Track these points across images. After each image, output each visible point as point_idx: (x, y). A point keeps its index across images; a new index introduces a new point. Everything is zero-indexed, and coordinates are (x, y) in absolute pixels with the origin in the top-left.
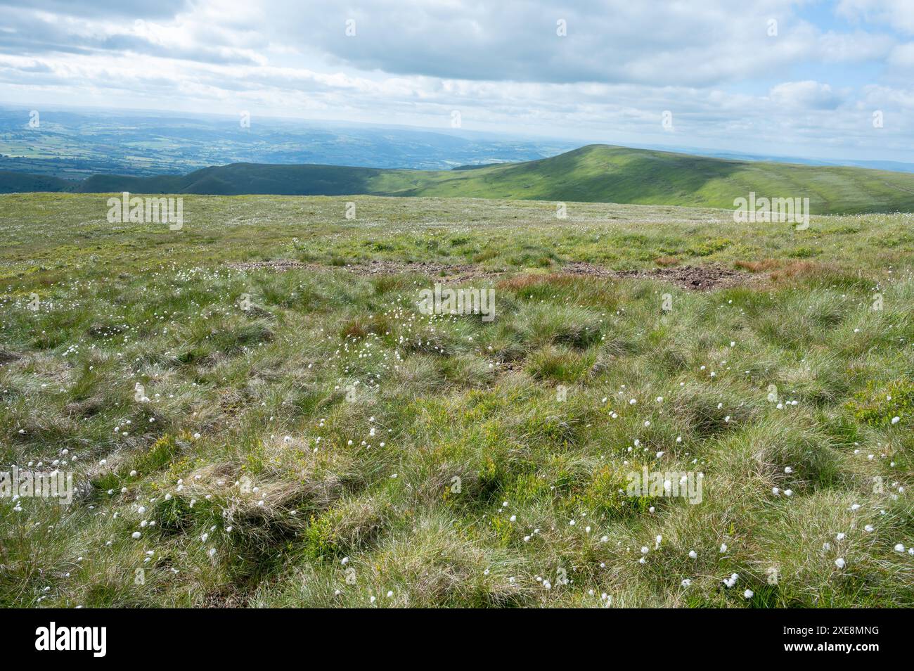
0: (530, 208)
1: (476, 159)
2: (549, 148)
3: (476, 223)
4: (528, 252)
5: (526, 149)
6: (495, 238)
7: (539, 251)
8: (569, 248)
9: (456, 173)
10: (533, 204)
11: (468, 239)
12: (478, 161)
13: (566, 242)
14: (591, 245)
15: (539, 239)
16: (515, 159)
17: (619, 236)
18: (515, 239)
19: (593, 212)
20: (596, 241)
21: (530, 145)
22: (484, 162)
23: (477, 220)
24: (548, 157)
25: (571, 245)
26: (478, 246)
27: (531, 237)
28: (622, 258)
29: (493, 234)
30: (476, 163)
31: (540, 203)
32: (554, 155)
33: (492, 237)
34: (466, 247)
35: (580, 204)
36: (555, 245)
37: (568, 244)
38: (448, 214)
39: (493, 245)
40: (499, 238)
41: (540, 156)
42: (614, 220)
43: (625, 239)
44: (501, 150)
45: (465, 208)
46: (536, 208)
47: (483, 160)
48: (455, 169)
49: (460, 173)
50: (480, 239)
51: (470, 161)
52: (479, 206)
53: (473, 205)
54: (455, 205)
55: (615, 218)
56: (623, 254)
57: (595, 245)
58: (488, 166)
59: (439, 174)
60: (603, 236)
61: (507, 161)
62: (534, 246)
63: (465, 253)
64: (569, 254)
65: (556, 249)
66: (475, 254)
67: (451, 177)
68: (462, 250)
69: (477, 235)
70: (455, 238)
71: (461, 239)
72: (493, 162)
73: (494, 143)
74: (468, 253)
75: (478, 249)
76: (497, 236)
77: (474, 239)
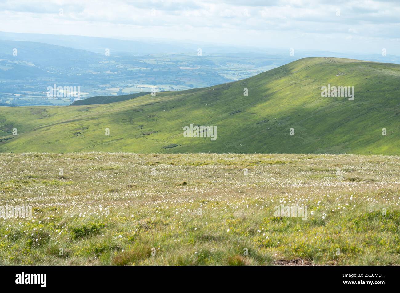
0: (210, 167)
1: (113, 86)
2: (236, 65)
3: (116, 195)
4: (206, 246)
5: (198, 67)
6: (148, 223)
7: (225, 244)
8: (278, 236)
9: (79, 111)
10: (215, 161)
11: (103, 227)
12: (118, 90)
13: (270, 226)
14: (313, 230)
15: (225, 222)
16: (179, 83)
17: (358, 213)
18: (185, 224)
19: (316, 170)
20: (322, 223)
21: (203, 61)
22: (127, 91)
23: (118, 191)
24: (236, 79)
25: (281, 231)
26: (119, 239)
27: (210, 220)
28: (368, 250)
29: (145, 216)
30: (114, 92)
31: (226, 157)
32: (246, 77)
33: (144, 221)
34: (99, 240)
35: (293, 157)
36: (252, 233)
37: (275, 230)
38: (68, 182)
39: (147, 235)
40: (155, 224)
41: (223, 77)
42: (352, 183)
43: (370, 218)
44: (155, 70)
45: (96, 170)
46: (219, 166)
47: (126, 86)
48: (77, 103)
49: (87, 109)
50: (124, 225)
51: (103, 89)
52: (121, 165)
53: (112, 164)
54: (78, 166)
55: (353, 180)
56: (369, 244)
57: (321, 229)
58: (133, 96)
59: (51, 112)
60: (333, 214)
61: (167, 88)
62: (216, 235)
63: (97, 251)
64: (276, 247)
65: (256, 239)
66: (115, 253)
67: (72, 116)
68: (92, 245)
69: (117, 218)
70: (80, 224)
71: (89, 227)
72: (142, 90)
73: (142, 58)
74: (101, 251)
75: (119, 243)
76: (153, 219)
77: (112, 226)
